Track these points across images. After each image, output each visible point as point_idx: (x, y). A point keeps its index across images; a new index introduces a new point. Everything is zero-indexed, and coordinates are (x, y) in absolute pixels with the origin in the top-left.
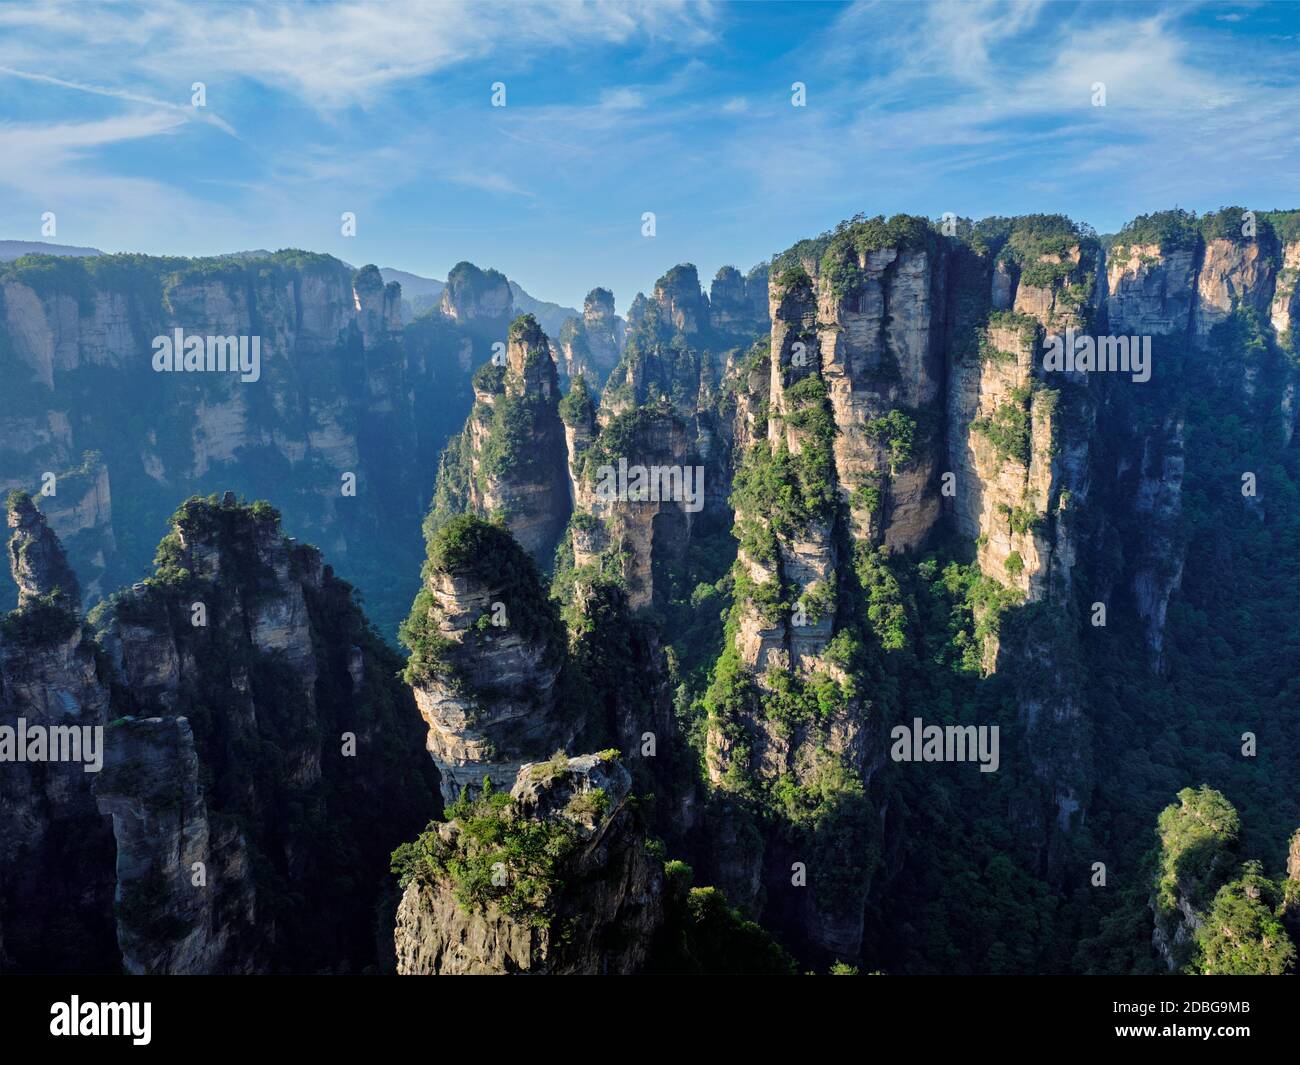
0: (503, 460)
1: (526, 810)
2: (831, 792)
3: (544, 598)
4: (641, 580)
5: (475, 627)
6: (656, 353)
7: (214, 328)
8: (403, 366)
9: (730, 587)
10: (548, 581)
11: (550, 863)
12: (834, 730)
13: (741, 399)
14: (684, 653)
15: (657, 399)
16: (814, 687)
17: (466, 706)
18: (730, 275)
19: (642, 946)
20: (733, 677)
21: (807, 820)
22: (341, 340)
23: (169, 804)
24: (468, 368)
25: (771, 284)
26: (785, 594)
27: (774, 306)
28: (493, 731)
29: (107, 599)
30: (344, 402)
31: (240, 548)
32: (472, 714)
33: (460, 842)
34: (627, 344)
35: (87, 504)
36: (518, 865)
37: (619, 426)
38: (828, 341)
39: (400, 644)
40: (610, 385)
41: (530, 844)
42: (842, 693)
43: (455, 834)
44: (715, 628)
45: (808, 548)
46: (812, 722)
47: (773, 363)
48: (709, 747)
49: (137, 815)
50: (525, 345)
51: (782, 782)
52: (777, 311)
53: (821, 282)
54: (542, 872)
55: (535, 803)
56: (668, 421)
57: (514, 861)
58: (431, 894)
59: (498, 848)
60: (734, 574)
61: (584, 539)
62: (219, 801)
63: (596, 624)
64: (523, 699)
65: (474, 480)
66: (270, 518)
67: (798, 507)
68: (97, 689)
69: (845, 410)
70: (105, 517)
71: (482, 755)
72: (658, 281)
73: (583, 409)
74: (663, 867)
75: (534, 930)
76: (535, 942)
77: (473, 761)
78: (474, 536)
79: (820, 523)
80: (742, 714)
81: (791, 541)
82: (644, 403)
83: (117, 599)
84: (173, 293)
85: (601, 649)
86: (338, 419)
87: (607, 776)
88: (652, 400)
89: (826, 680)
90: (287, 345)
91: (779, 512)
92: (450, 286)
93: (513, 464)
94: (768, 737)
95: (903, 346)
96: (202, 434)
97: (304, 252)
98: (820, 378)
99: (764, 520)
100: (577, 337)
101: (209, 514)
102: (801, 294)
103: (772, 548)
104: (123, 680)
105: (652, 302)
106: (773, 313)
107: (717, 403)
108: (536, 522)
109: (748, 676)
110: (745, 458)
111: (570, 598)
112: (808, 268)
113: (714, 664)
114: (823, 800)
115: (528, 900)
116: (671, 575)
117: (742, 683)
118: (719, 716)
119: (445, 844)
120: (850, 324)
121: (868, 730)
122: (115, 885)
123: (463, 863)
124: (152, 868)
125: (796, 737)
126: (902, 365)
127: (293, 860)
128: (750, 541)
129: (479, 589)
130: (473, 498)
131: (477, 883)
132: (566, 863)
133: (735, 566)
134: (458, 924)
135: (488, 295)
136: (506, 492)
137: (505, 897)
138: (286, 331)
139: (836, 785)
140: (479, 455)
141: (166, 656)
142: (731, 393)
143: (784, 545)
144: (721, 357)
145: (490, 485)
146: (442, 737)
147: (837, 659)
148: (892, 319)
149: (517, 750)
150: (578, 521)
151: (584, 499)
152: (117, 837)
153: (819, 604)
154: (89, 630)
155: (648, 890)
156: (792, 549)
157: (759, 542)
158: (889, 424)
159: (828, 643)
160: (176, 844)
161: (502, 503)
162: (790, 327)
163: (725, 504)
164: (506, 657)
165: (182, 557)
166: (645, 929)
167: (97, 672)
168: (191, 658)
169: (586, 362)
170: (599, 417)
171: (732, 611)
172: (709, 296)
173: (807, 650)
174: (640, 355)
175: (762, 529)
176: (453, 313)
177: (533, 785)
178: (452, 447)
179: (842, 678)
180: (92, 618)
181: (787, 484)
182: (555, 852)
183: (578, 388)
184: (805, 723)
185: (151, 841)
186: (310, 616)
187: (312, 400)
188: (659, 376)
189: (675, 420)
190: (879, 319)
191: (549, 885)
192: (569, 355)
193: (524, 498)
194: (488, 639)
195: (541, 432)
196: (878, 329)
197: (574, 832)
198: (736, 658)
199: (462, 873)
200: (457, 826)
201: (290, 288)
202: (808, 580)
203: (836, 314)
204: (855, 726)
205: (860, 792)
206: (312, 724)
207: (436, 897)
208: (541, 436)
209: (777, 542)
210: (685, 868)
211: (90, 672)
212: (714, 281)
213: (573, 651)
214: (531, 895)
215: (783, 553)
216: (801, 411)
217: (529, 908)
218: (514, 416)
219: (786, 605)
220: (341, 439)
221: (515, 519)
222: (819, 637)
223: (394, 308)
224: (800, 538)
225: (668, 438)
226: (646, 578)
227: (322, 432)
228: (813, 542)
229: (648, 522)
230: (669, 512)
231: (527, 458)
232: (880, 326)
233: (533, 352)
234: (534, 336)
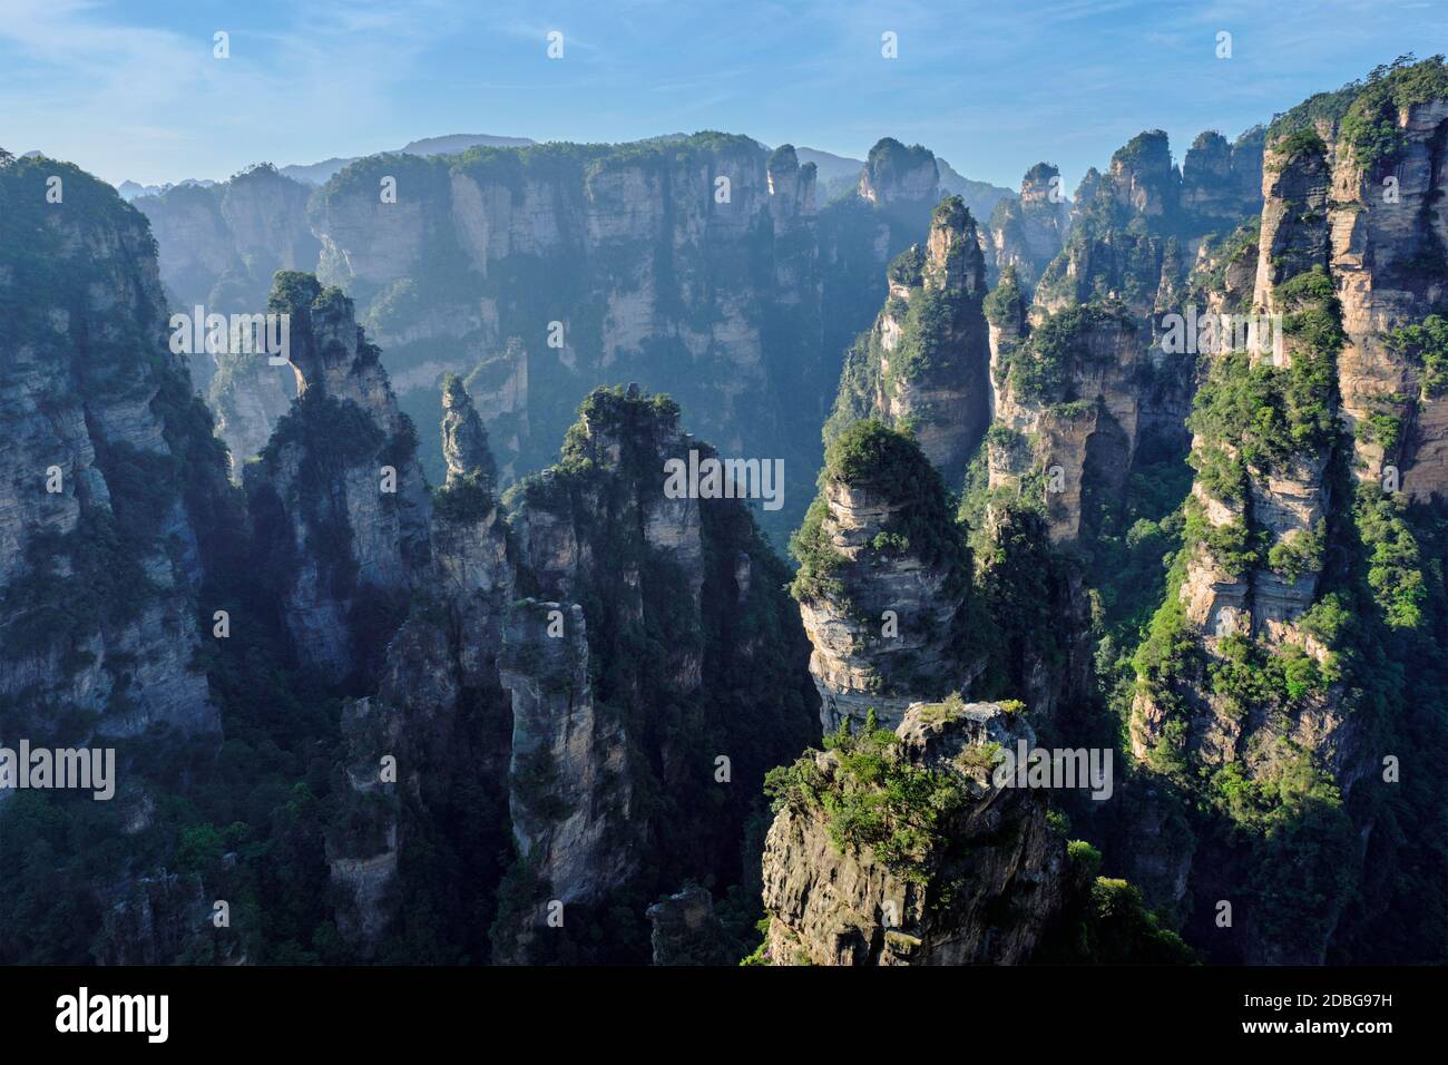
0: (915, 361)
1: (912, 753)
2: (1294, 795)
3: (949, 520)
4: (1066, 509)
5: (870, 545)
6: (1107, 241)
8: (813, 254)
9: (1178, 527)
10: (956, 501)
11: (934, 816)
12: (1305, 718)
13: (1213, 297)
14: (1112, 600)
15: (1103, 295)
16: (1282, 662)
17: (855, 630)
18: (1212, 143)
19: (1032, 929)
20: (1173, 636)
21: (1256, 824)
22: (752, 227)
23: (559, 688)
24: (883, 258)
25: (1268, 153)
26: (1251, 542)
27: (1269, 180)
28: (881, 660)
29: (519, 482)
30: (749, 292)
31: (640, 441)
32: (860, 639)
33: (837, 774)
34: (1071, 230)
35: (507, 390)
36: (899, 812)
37: (1054, 327)
38: (1342, 227)
39: (790, 554)
40: (1047, 279)
41: (914, 791)
42: (1321, 674)
43: (833, 766)
44: (1155, 575)
45: (1289, 487)
46: (1275, 705)
47: (1261, 252)
48: (1134, 715)
49: (532, 694)
50: (949, 232)
51: (1227, 771)
52: (1274, 186)
53: (1340, 147)
54: (923, 824)
55: (922, 747)
56: (1115, 323)
57: (894, 806)
58: (803, 827)
59: (878, 789)
60: (1186, 512)
61: (1001, 457)
62: (605, 692)
63: (1008, 555)
64: (918, 631)
65: (882, 383)
66: (670, 412)
67: (1280, 435)
68: (506, 568)
69: (1359, 313)
70: (522, 404)
71: (868, 685)
72: (1117, 152)
73: (1011, 306)
74: (1065, 846)
75: (910, 886)
76: (909, 900)
77: (857, 691)
78: (877, 444)
79: (1310, 456)
80: (1180, 681)
81: (1266, 477)
82: (1088, 301)
83: (528, 483)
84: (594, 181)
85: (1012, 585)
86: (743, 312)
87: (1007, 730)
88: (1098, 297)
89: (1299, 654)
90: (698, 232)
91: (1253, 439)
92: (870, 166)
93: (927, 366)
94: (1213, 714)
96: (612, 323)
97: (721, 134)
98: (1327, 271)
99: (1232, 448)
100: (1010, 222)
101: (614, 404)
102: (1308, 165)
103: (1240, 483)
104: (528, 562)
105: (1108, 178)
106: (1266, 190)
107: (1181, 302)
108: (950, 434)
109: (1191, 637)
110: (1212, 370)
111: (980, 523)
112: (1322, 129)
113: (1149, 618)
114: (1281, 803)
115: (906, 852)
116: (1103, 507)
117: (1184, 644)
118: (1151, 680)
119: (821, 775)
120: (1377, 201)
121: (1352, 726)
122: (510, 757)
123: (839, 798)
124: (542, 747)
125: (1252, 719)
127: (668, 763)
128: (1210, 472)
129: (878, 503)
130: (879, 402)
131: (852, 822)
132: (952, 819)
133: (1187, 501)
134: (829, 862)
135: (911, 174)
136: (915, 397)
137: (880, 843)
138: (698, 217)
139: (1301, 786)
140: (889, 355)
141: (567, 543)
142: (1201, 289)
143: (1257, 482)
144: (1191, 245)
145: (898, 388)
146: (825, 660)
147: (1316, 631)
149: (906, 686)
150: (996, 435)
151: (1006, 410)
152: (515, 712)
153: (1299, 559)
154: (502, 511)
155: (1045, 868)
156: (1268, 487)
157: (1222, 474)
159: (1307, 609)
160: (564, 728)
161: (911, 409)
162: (1290, 208)
163: (1181, 425)
164: (902, 582)
165: (587, 447)
166: (1038, 911)
167: (506, 551)
168: (589, 548)
169: (1019, 250)
170: (1030, 315)
171: (1179, 557)
172: (1182, 170)
173: (1275, 614)
174: (1086, 242)
175: (1228, 459)
176: (871, 196)
177: (922, 727)
178: (860, 345)
179: (1323, 655)
180: (506, 500)
181: (1267, 405)
182: (940, 805)
183: (1007, 281)
184: (1265, 704)
185: (543, 721)
186: (701, 517)
187: (718, 290)
188: (1109, 268)
189: (1124, 322)
191: (931, 840)
192: (999, 242)
193: (936, 405)
194: (884, 559)
195: (961, 331)
197: (964, 787)
198: (1179, 613)
199: (838, 809)
200: (835, 758)
201: (704, 172)
202: (1286, 527)
203: (1357, 188)
204: (1335, 717)
205: (1334, 802)
206: (696, 628)
207: (807, 829)
208: (962, 335)
209: (1246, 477)
210: (1093, 852)
211: (501, 552)
212: (1189, 151)
213: (978, 583)
214: (910, 846)
215: (1254, 490)
216: (1295, 313)
217: (906, 860)
218: (932, 313)
219: (1251, 556)
220: (744, 333)
221: (924, 428)
222: (1293, 600)
223: (809, 192)
224: (1280, 473)
225: (1114, 344)
226: (1073, 507)
227: (726, 324)
228: (1297, 480)
229: (1082, 441)
230: (1108, 431)
231: (943, 359)
232: (1423, 204)
233: (958, 239)
234: (960, 221)
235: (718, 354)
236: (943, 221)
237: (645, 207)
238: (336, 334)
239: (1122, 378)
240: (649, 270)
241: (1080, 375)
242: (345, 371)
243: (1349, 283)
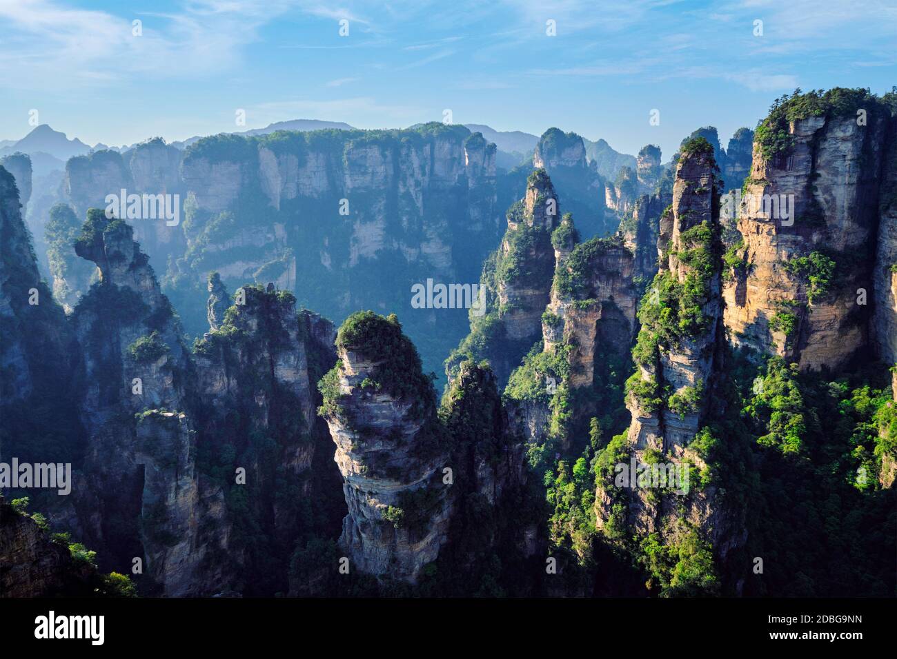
0: (510, 270)
4: (584, 367)
5: (359, 385)
7: (371, 174)
12: (694, 507)
17: (352, 436)
20: (618, 451)
26: (660, 392)
28: (368, 456)
30: (445, 223)
31: (272, 318)
32: (356, 443)
35: (282, 280)
37: (581, 252)
42: (701, 478)
45: (681, 359)
46: (677, 498)
47: (674, 210)
48: (597, 500)
50: (536, 191)
51: (650, 539)
52: (680, 171)
53: (756, 145)
61: (549, 332)
63: (466, 395)
64: (391, 439)
66: (288, 301)
67: (673, 326)
68: (171, 391)
69: (770, 249)
79: (690, 340)
81: (668, 351)
84: (348, 154)
85: (467, 413)
86: (438, 235)
89: (691, 465)
91: (659, 327)
92: (540, 145)
93: (517, 274)
94: (641, 502)
95: (829, 198)
96: (356, 240)
102: (700, 159)
103: (653, 355)
108: (532, 316)
109: (629, 451)
117: (622, 455)
118: (604, 477)
120: (777, 179)
121: (720, 514)
122: (142, 506)
124: (159, 501)
125: (663, 506)
126: (828, 213)
129: (364, 361)
135: (567, 150)
136: (511, 292)
139: (691, 551)
141: (218, 378)
143: (663, 355)
145: (501, 287)
147: (699, 451)
148: (819, 175)
149: (384, 473)
150: (547, 318)
151: (553, 303)
153: (686, 404)
156: (669, 358)
158: (809, 262)
159: (693, 436)
161: (508, 300)
162: (688, 185)
164: (381, 408)
168: (235, 381)
169: (630, 199)
173: (678, 439)
179: (703, 466)
181: (668, 306)
183: (565, 222)
184: (670, 496)
185: (161, 484)
190: (806, 176)
193: (523, 298)
194: (369, 394)
195: (540, 253)
196: (805, 183)
201: (427, 148)
202: (681, 384)
203: (764, 171)
204: (711, 507)
208: (541, 255)
209: (657, 351)
215: (662, 359)
216: (690, 250)
218: (522, 241)
219: (658, 400)
220: (441, 248)
221: (516, 312)
222: (687, 430)
223: (491, 162)
224: (674, 350)
225: (619, 263)
226: (589, 365)
227: (428, 243)
228: (684, 354)
229: (592, 324)
230: (616, 318)
231: (528, 270)
232: (807, 182)
233: (540, 196)
234: (542, 185)
235: (422, 261)
236: (532, 185)
237: (381, 169)
238: (118, 247)
239: (624, 286)
240: (382, 208)
241: (599, 283)
242: (124, 269)
243: (763, 230)
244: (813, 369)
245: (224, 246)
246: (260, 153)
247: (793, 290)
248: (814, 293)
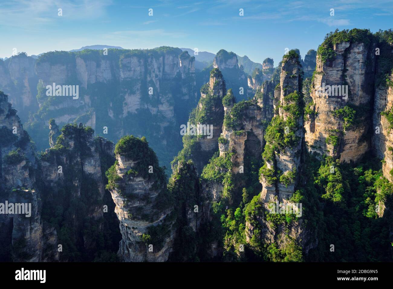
0: (203, 117)
2: (289, 254)
4: (239, 163)
7: (133, 71)
12: (293, 229)
37: (237, 108)
45: (285, 157)
46: (284, 225)
50: (215, 78)
51: (272, 246)
56: (255, 107)
61: (222, 147)
69: (326, 105)
93: (206, 119)
94: (268, 228)
95: (352, 81)
96: (126, 104)
102: (293, 61)
108: (213, 140)
109: (261, 203)
114: (286, 256)
120: (328, 72)
121: (305, 232)
125: (278, 230)
126: (352, 88)
139: (291, 251)
145: (198, 125)
147: (295, 202)
148: (348, 70)
150: (221, 140)
151: (224, 133)
153: (288, 179)
158: (344, 111)
159: (292, 195)
173: (285, 197)
178: (193, 112)
183: (229, 93)
184: (282, 224)
189: (257, 106)
190: (342, 70)
202: (286, 170)
204: (301, 229)
208: (217, 110)
216: (289, 105)
218: (208, 103)
219: (275, 178)
220: (168, 108)
222: (289, 192)
223: (192, 65)
224: (282, 153)
225: (255, 113)
226: (241, 162)
227: (162, 105)
228: (287, 155)
229: (243, 143)
230: (254, 140)
231: (211, 117)
232: (342, 73)
233: (217, 80)
234: (217, 75)
235: (159, 114)
236: (212, 75)
237: (138, 69)
239: (258, 124)
240: (139, 88)
241: (245, 122)
243: (322, 96)
244: (346, 162)
245: (58, 107)
246: (77, 60)
247: (336, 125)
248: (346, 126)
